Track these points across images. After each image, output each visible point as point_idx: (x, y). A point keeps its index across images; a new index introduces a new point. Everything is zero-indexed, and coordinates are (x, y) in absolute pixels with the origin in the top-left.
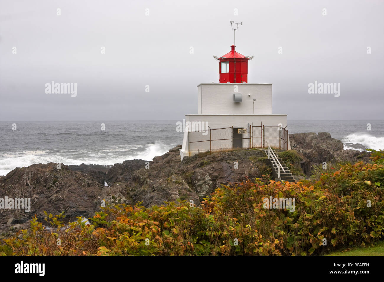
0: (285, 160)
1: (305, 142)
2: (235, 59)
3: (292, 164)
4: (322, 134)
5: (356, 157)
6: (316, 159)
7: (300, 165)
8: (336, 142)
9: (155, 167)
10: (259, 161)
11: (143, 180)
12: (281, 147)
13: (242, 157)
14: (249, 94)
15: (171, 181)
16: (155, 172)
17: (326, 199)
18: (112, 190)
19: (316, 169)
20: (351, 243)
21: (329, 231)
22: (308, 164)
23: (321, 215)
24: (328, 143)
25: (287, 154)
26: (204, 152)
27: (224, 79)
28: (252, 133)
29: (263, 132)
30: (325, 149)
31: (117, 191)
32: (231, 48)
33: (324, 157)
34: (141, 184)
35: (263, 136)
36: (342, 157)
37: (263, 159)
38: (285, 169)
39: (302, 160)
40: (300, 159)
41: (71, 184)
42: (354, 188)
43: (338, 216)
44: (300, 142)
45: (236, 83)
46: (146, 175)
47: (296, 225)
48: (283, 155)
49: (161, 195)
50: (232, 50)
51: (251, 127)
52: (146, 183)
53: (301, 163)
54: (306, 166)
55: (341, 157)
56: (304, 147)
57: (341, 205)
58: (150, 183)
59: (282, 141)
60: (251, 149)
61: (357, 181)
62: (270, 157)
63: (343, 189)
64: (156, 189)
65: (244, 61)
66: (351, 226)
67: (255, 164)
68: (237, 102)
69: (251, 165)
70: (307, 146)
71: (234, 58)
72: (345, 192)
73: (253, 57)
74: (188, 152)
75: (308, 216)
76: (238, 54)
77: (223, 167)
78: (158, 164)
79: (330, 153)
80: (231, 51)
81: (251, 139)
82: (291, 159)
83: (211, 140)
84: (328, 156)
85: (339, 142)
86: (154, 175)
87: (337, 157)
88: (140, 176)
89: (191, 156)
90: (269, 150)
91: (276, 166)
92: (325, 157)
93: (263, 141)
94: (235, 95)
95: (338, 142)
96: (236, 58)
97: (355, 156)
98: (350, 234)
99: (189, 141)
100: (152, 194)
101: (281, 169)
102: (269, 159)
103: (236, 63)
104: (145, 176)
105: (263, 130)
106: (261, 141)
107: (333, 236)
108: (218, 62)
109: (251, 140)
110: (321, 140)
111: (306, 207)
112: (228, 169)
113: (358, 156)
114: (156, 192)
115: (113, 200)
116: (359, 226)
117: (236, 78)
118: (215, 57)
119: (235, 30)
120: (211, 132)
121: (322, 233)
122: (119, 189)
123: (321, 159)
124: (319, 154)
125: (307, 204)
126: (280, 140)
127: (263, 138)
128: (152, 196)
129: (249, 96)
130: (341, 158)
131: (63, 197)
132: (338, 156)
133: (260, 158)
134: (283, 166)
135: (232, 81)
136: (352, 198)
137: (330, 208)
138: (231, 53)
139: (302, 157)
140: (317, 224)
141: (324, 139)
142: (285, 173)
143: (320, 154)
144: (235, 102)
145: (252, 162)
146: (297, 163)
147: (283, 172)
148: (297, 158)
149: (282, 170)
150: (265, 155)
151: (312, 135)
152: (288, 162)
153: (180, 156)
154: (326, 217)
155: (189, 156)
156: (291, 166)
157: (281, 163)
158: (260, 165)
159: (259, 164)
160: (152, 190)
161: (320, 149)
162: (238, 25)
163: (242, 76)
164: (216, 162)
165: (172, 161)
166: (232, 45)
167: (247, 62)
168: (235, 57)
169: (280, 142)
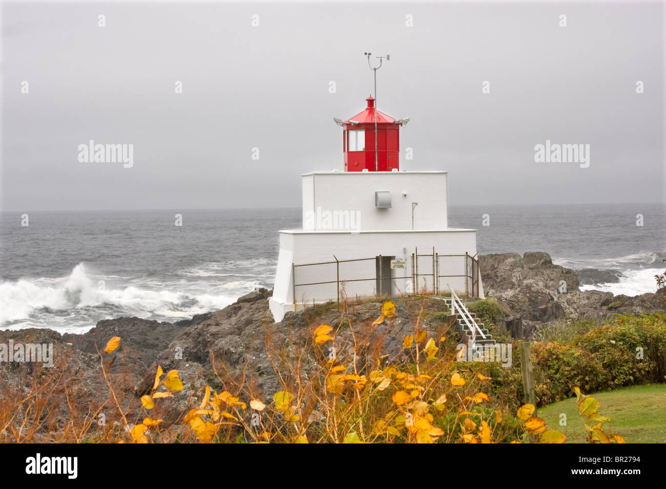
0: (481, 316)
1: (499, 274)
2: (376, 125)
3: (493, 324)
4: (532, 256)
5: (605, 308)
6: (524, 311)
7: (505, 326)
8: (563, 272)
9: (253, 332)
10: (436, 319)
11: (237, 356)
12: (469, 292)
13: (406, 312)
14: (405, 193)
15: (288, 356)
16: (257, 342)
17: (581, 355)
18: (186, 375)
19: (541, 331)
20: (600, 388)
21: (584, 379)
22: (518, 323)
23: (577, 366)
24: (546, 277)
25: (484, 306)
26: (322, 303)
27: (356, 164)
28: (415, 267)
29: (437, 265)
30: (542, 292)
31: (194, 376)
32: (367, 102)
33: (541, 307)
34: (234, 363)
35: (437, 272)
36: (578, 307)
37: (442, 315)
38: (485, 332)
39: (507, 316)
40: (504, 313)
41: (79, 368)
42: (602, 346)
43: (590, 367)
44: (488, 275)
45: (378, 171)
46: (241, 347)
47: (558, 376)
48: (478, 308)
49: (276, 381)
50: (368, 106)
51: (413, 257)
52: (243, 362)
53: (507, 320)
54: (515, 327)
55: (576, 307)
56: (496, 286)
57: (592, 359)
58: (252, 362)
59: (470, 281)
60: (415, 296)
61: (604, 341)
62: (456, 311)
63: (593, 348)
64: (266, 371)
65: (393, 128)
66: (600, 374)
67: (431, 325)
68: (383, 208)
69: (424, 326)
70: (502, 283)
71: (374, 124)
72: (595, 350)
73: (409, 120)
74: (292, 304)
75: (567, 368)
76: (381, 114)
77: (376, 331)
78: (223, 326)
79: (553, 299)
80: (367, 109)
81: (414, 278)
82: (491, 314)
83: (338, 282)
84: (549, 305)
85: (570, 273)
86: (256, 348)
87: (568, 307)
88: (232, 349)
89: (298, 310)
90: (453, 300)
91: (467, 327)
92: (543, 307)
93: (437, 281)
94: (378, 193)
95: (566, 273)
96: (378, 124)
97: (604, 304)
98: (599, 381)
99: (294, 282)
100: (260, 380)
101: (477, 333)
102: (453, 316)
103: (377, 132)
104: (240, 349)
105: (437, 262)
106: (432, 283)
107: (587, 382)
108: (342, 129)
109: (414, 280)
110: (531, 269)
111: (564, 362)
112: (384, 334)
113: (610, 306)
114: (264, 375)
115: (193, 392)
116: (606, 375)
117: (378, 160)
118: (337, 121)
119: (375, 70)
120: (338, 266)
121: (578, 381)
122: (197, 373)
123: (534, 311)
124: (530, 300)
125: (566, 359)
126: (467, 280)
127: (437, 277)
128: (260, 383)
129: (405, 195)
130: (576, 310)
131: (90, 391)
132: (569, 305)
133: (439, 313)
134: (481, 327)
135: (371, 168)
136: (601, 354)
137: (584, 361)
138: (368, 112)
139: (507, 310)
140: (575, 374)
141: (537, 268)
142: (485, 339)
143: (533, 301)
144: (378, 207)
145: (425, 321)
146: (500, 321)
147: (481, 338)
148: (500, 312)
149: (480, 334)
150: (446, 309)
151: (512, 260)
152: (487, 320)
153: (270, 311)
154: (581, 368)
155: (294, 311)
156: (493, 327)
157: (477, 321)
158: (439, 326)
159: (436, 325)
160: (257, 374)
161: (534, 292)
162: (381, 61)
163: (389, 157)
164: (363, 321)
165: (256, 320)
166: (368, 97)
167: (398, 130)
168: (376, 121)
169: (467, 283)
